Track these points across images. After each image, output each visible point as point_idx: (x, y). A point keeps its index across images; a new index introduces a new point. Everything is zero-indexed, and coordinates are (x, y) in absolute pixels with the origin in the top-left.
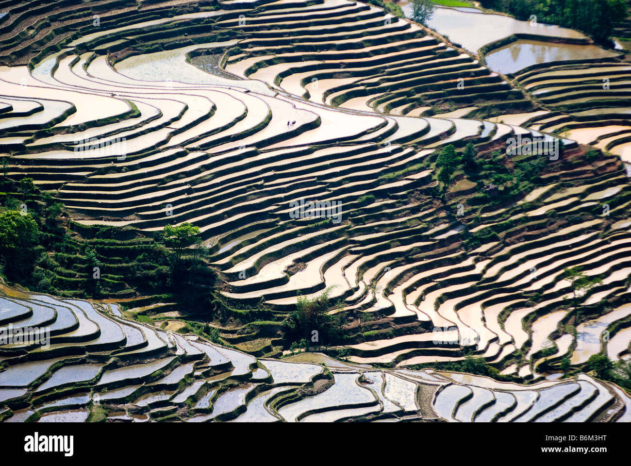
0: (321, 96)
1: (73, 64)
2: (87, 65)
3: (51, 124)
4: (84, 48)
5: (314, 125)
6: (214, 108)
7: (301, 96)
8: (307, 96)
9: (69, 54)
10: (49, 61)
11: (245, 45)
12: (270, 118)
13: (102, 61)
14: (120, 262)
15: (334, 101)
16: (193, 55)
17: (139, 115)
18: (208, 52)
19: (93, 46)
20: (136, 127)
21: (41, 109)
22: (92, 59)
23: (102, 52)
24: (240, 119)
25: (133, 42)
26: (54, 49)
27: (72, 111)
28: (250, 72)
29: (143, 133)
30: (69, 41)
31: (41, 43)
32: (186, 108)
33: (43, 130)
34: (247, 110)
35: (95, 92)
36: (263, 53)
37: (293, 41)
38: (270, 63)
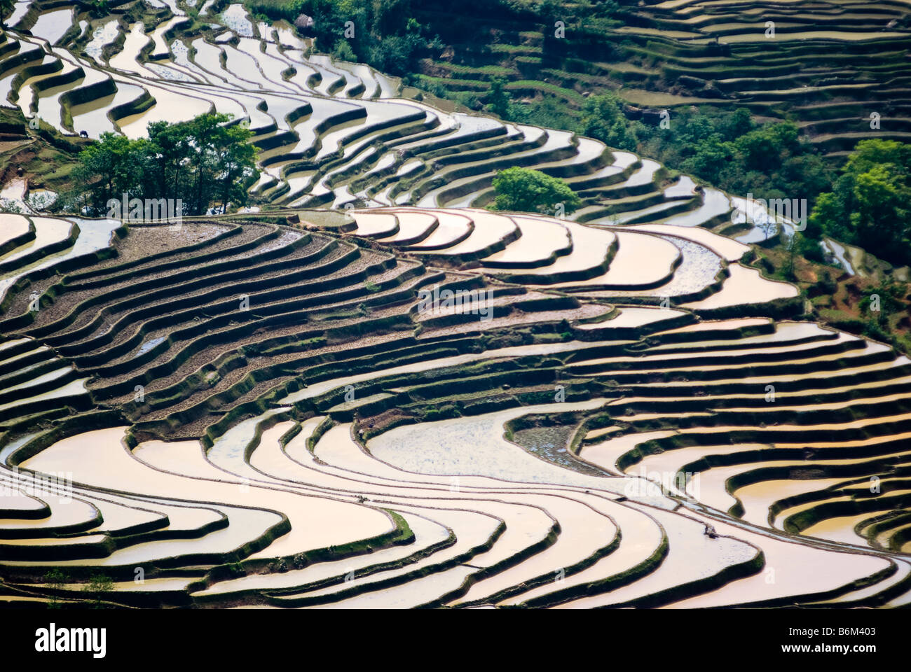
0: (766, 513)
1: (287, 438)
2: (314, 440)
3: (241, 553)
4: (309, 408)
5: (751, 568)
6: (556, 529)
7: (726, 512)
8: (738, 511)
9: (280, 418)
10: (244, 431)
11: (620, 410)
12: (663, 551)
13: (343, 432)
15: (790, 522)
16: (518, 426)
17: (412, 540)
18: (548, 421)
19: (327, 405)
20: (405, 562)
21: (223, 524)
22: (324, 429)
23: (344, 417)
24: (605, 552)
25: (404, 398)
26: (252, 410)
27: (283, 529)
28: (627, 461)
29: (417, 575)
30: (282, 394)
31: (228, 397)
32: (502, 528)
33: (226, 566)
34: (619, 535)
35: (329, 493)
36: (654, 425)
37: (713, 404)
38: (667, 445)
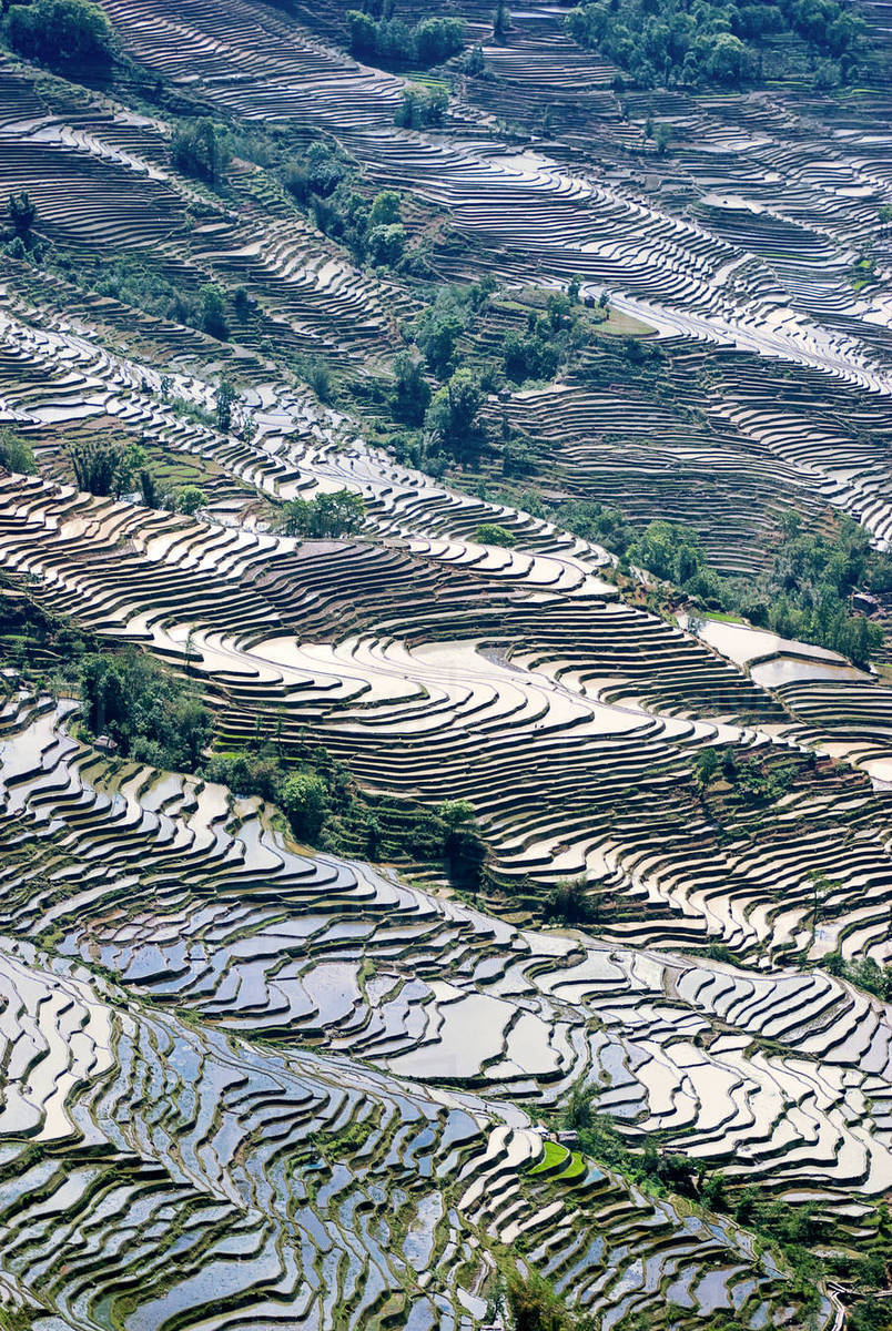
0: (597, 694)
1: (372, 646)
2: (385, 648)
3: (347, 699)
4: (383, 632)
5: (589, 719)
6: (497, 696)
7: (578, 692)
8: (583, 692)
9: (369, 636)
10: (351, 642)
11: (530, 641)
12: (548, 709)
13: (398, 645)
14: (400, 830)
15: (607, 698)
16: (482, 646)
17: (428, 697)
18: (496, 645)
19: (392, 632)
20: (425, 708)
21: (340, 685)
22: (390, 643)
23: (399, 638)
24: (519, 708)
25: (428, 630)
26: (356, 631)
27: (368, 689)
28: (532, 666)
29: (430, 714)
30: (371, 625)
31: (345, 625)
32: (472, 694)
33: (340, 705)
34: (527, 700)
35: (390, 673)
36: (547, 649)
37: (574, 641)
38: (552, 659)
